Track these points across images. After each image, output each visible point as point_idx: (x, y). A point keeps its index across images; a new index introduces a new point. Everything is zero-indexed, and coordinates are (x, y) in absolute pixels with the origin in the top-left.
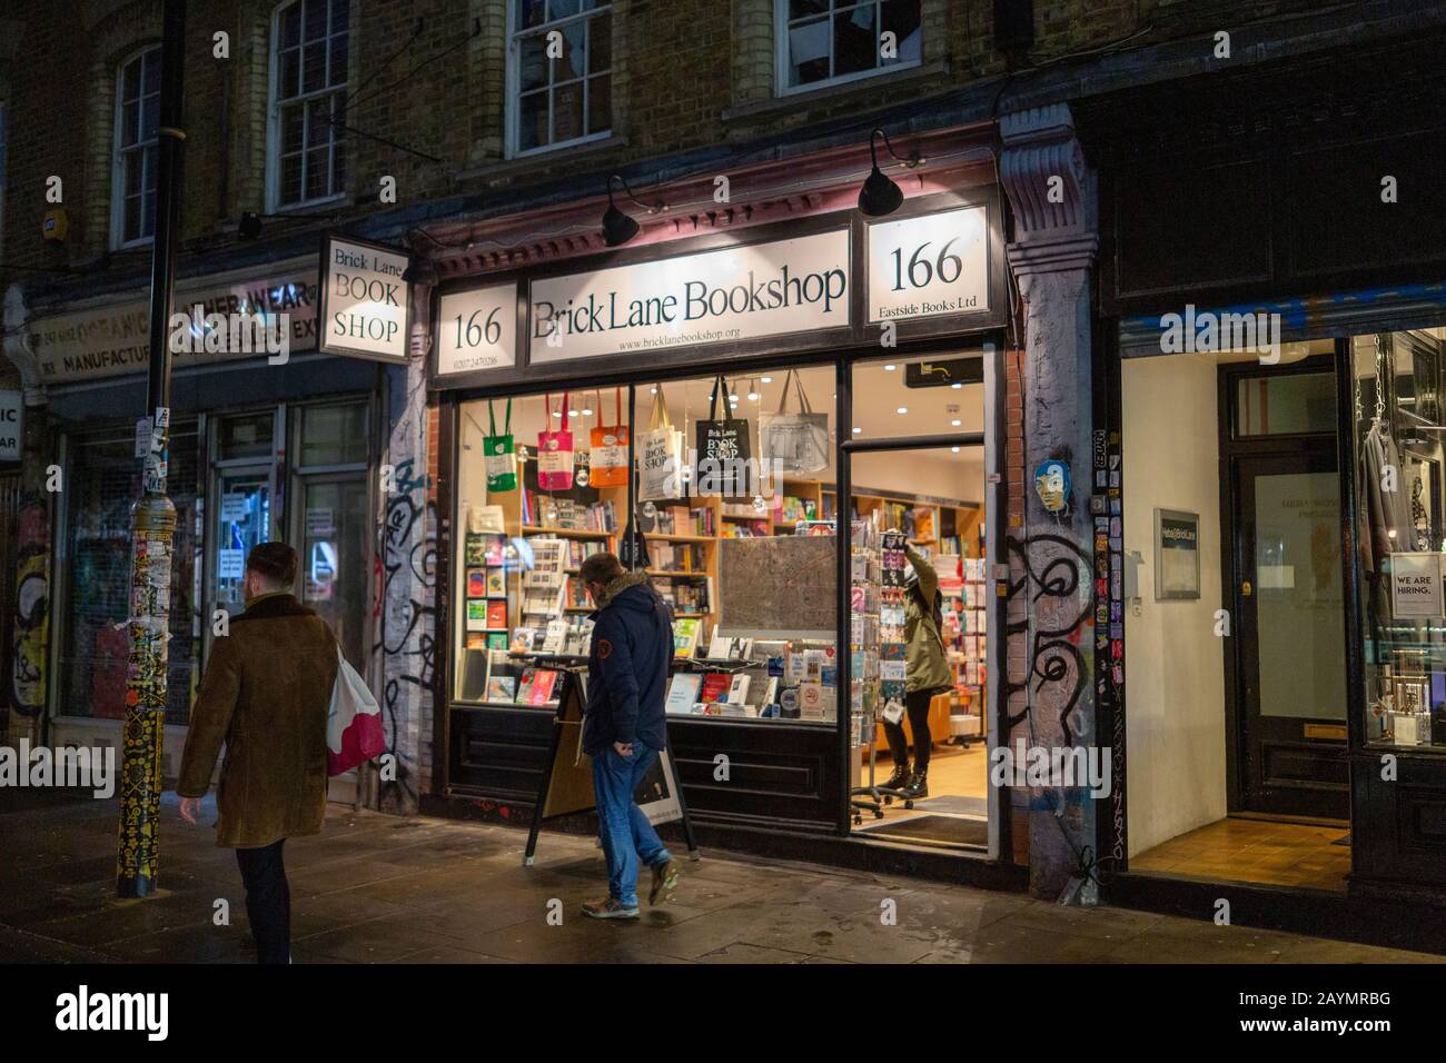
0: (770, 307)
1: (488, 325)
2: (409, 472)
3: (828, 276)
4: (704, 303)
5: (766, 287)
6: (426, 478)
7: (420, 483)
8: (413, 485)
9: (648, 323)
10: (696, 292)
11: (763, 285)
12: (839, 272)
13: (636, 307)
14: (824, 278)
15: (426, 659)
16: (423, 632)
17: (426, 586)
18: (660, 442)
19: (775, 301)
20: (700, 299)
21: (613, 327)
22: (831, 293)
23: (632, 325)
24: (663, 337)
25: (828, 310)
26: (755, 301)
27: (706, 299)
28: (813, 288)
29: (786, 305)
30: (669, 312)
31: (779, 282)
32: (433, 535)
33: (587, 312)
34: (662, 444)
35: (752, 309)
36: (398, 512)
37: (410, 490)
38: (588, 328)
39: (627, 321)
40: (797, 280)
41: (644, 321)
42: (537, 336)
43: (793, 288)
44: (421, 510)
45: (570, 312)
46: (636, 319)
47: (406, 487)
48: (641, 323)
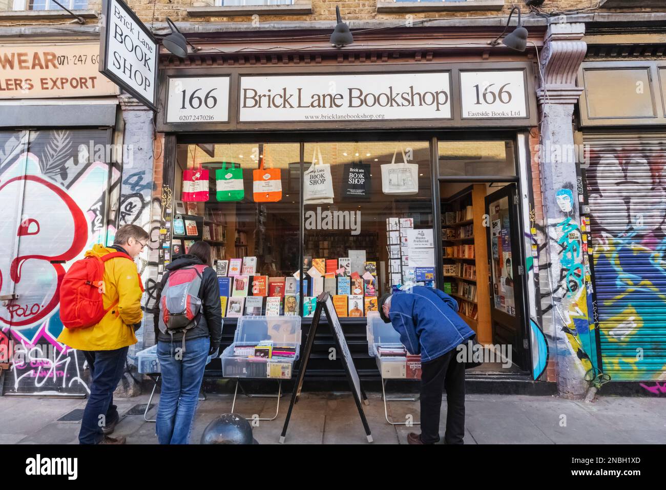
0: (403, 105)
1: (207, 97)
2: (141, 179)
3: (437, 93)
4: (361, 100)
5: (400, 96)
6: (153, 183)
7: (147, 186)
8: (143, 187)
9: (324, 106)
10: (356, 93)
11: (398, 94)
12: (445, 93)
13: (316, 97)
14: (435, 94)
15: (151, 295)
16: (148, 278)
17: (152, 249)
18: (320, 171)
19: (406, 103)
20: (358, 97)
21: (300, 106)
22: (440, 102)
23: (313, 106)
24: (334, 115)
25: (438, 109)
26: (393, 101)
27: (362, 97)
28: (429, 98)
29: (413, 105)
30: (338, 102)
31: (408, 94)
32: (158, 218)
33: (281, 97)
34: (322, 173)
35: (392, 105)
36: (131, 203)
37: (141, 190)
38: (282, 105)
39: (310, 105)
40: (419, 94)
41: (322, 104)
42: (245, 106)
43: (416, 98)
44: (148, 203)
45: (269, 96)
46: (316, 104)
47: (137, 188)
48: (319, 106)
